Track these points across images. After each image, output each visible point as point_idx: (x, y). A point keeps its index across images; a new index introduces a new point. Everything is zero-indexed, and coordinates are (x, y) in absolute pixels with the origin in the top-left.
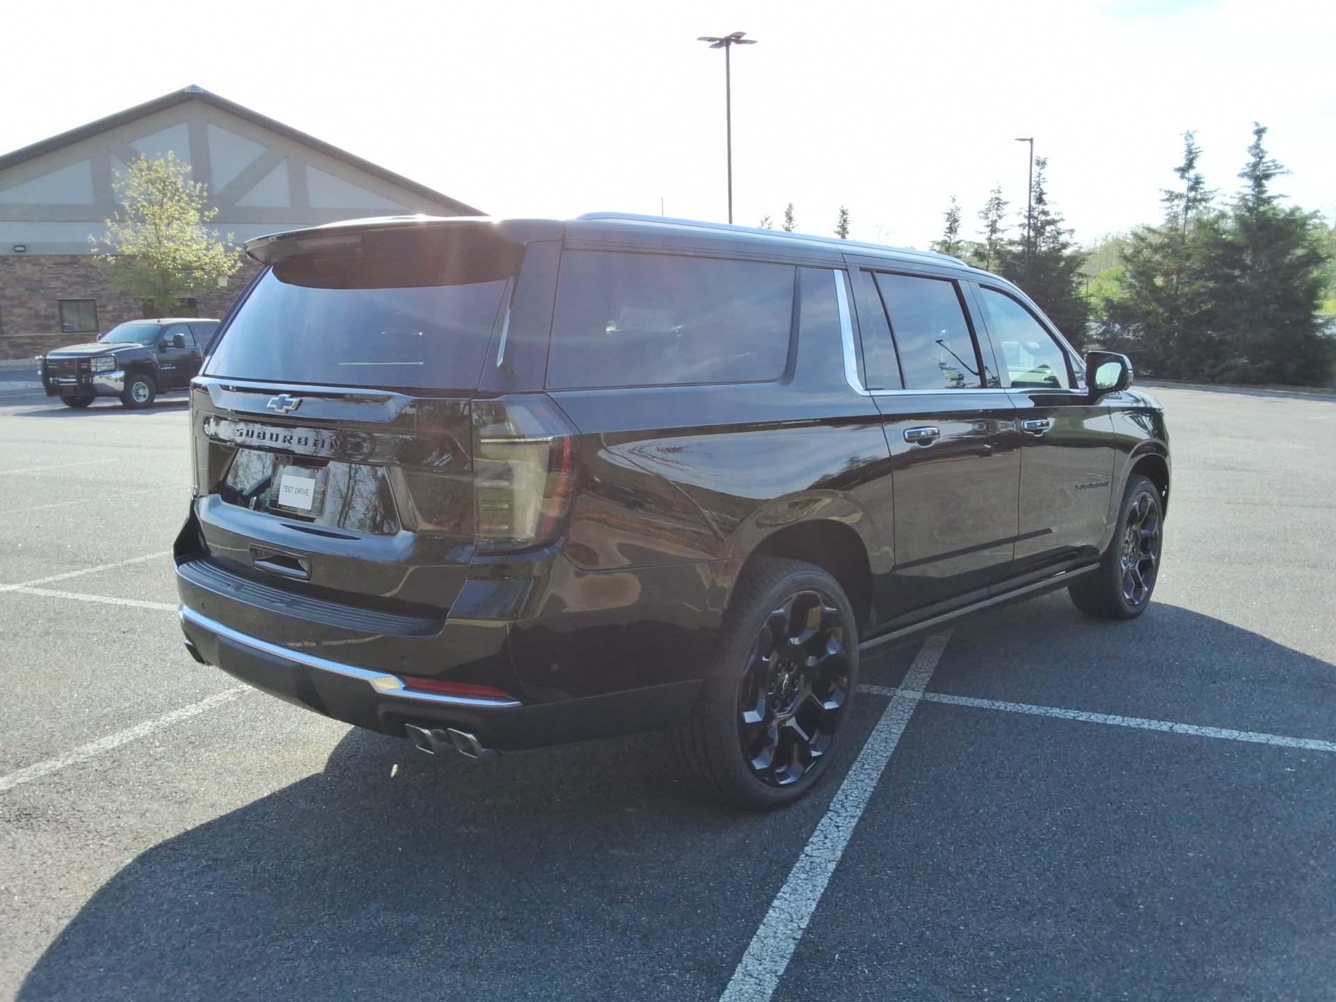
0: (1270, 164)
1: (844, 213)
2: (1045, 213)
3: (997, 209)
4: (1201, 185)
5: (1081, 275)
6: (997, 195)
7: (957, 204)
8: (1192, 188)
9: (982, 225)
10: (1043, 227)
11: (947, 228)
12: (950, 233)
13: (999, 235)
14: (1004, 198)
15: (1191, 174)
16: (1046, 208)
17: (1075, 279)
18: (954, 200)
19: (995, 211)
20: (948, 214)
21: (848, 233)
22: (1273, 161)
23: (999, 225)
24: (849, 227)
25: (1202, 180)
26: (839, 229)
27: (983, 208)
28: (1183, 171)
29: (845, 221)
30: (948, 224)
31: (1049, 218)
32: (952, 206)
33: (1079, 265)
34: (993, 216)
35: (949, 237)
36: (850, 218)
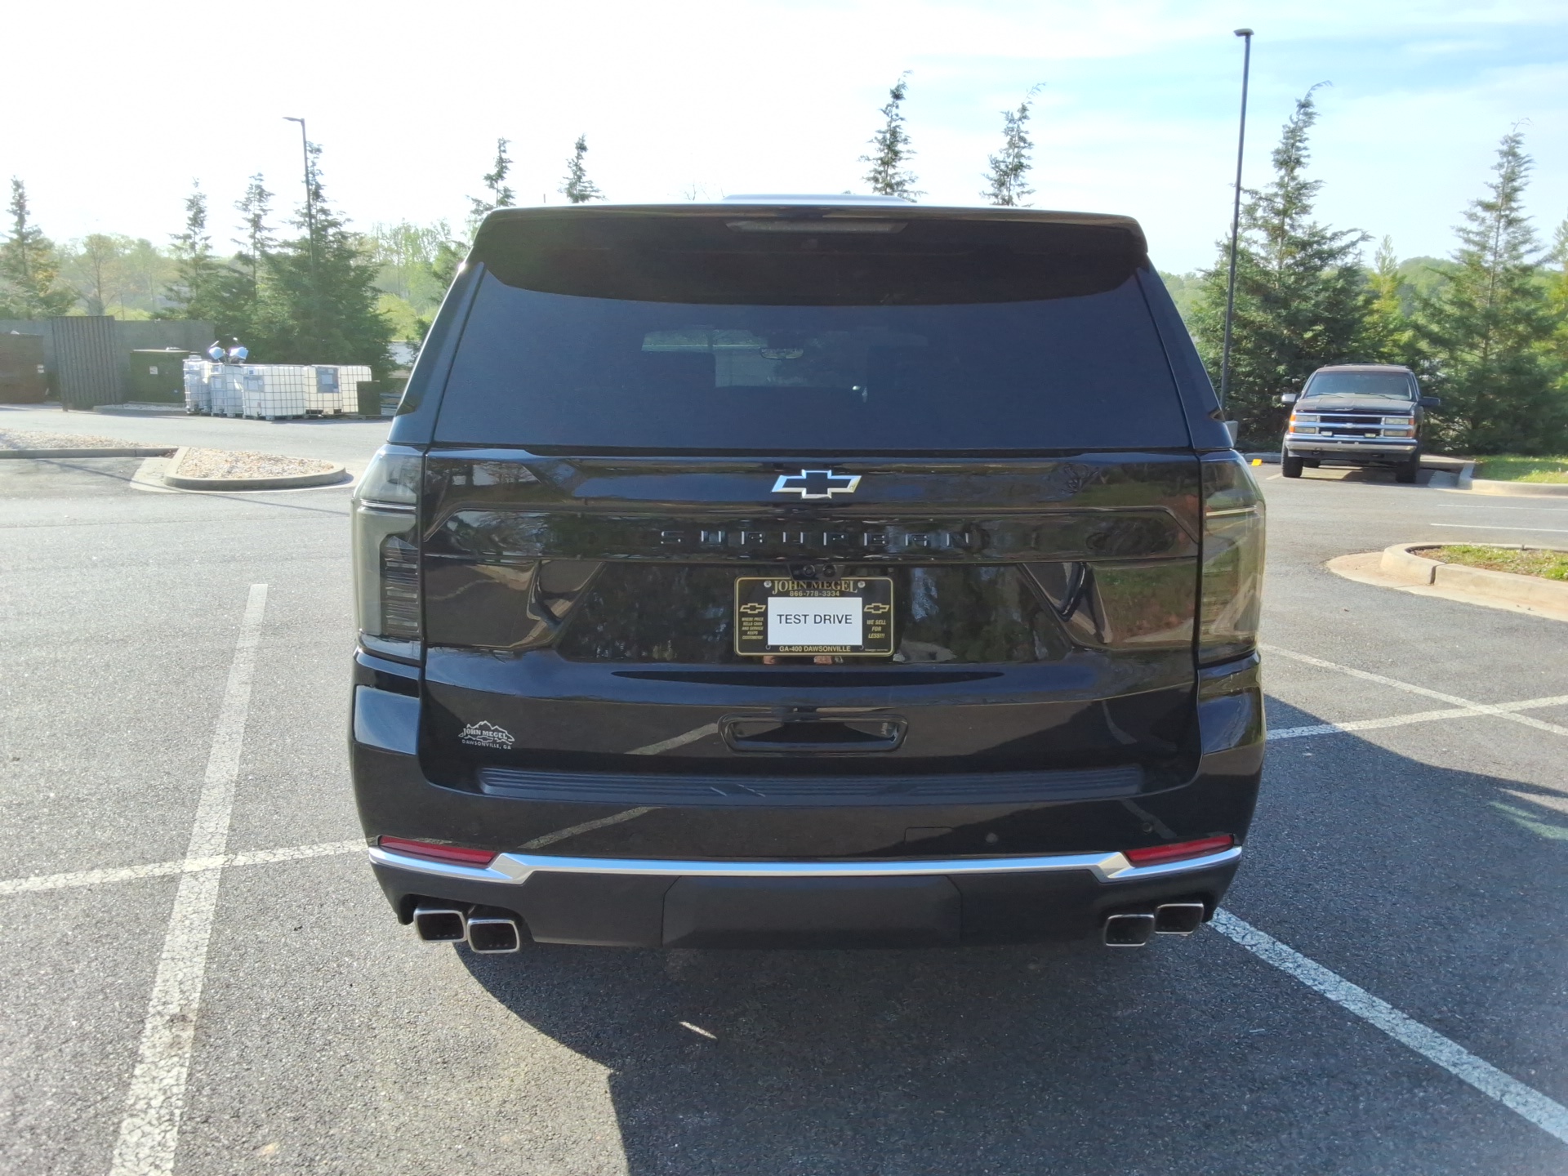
0: (586, 185)
1: (18, 185)
2: (324, 211)
3: (260, 201)
4: (511, 200)
5: (374, 289)
6: (258, 182)
7: (202, 189)
8: (502, 202)
9: (241, 219)
10: (325, 228)
11: (190, 219)
12: (194, 225)
13: (265, 234)
14: (267, 187)
15: (501, 185)
16: (326, 206)
17: (369, 294)
18: (196, 184)
19: (257, 203)
20: (190, 200)
21: (28, 213)
22: (590, 182)
23: (264, 222)
24: (28, 206)
25: (512, 194)
26: (14, 207)
27: (243, 198)
28: (492, 179)
29: (21, 196)
30: (191, 214)
31: (330, 218)
32: (194, 192)
33: (371, 277)
34: (255, 208)
35: (194, 231)
36: (28, 192)
